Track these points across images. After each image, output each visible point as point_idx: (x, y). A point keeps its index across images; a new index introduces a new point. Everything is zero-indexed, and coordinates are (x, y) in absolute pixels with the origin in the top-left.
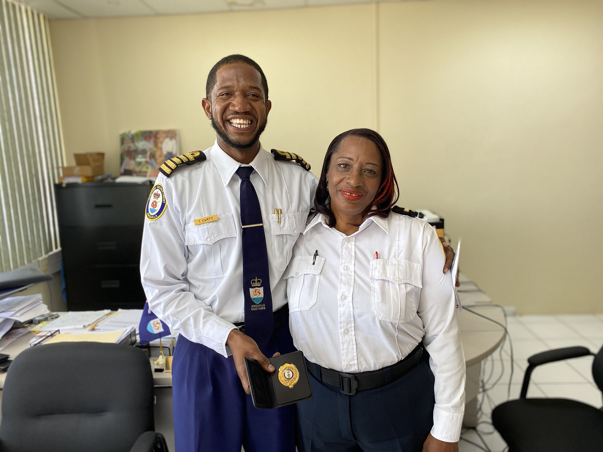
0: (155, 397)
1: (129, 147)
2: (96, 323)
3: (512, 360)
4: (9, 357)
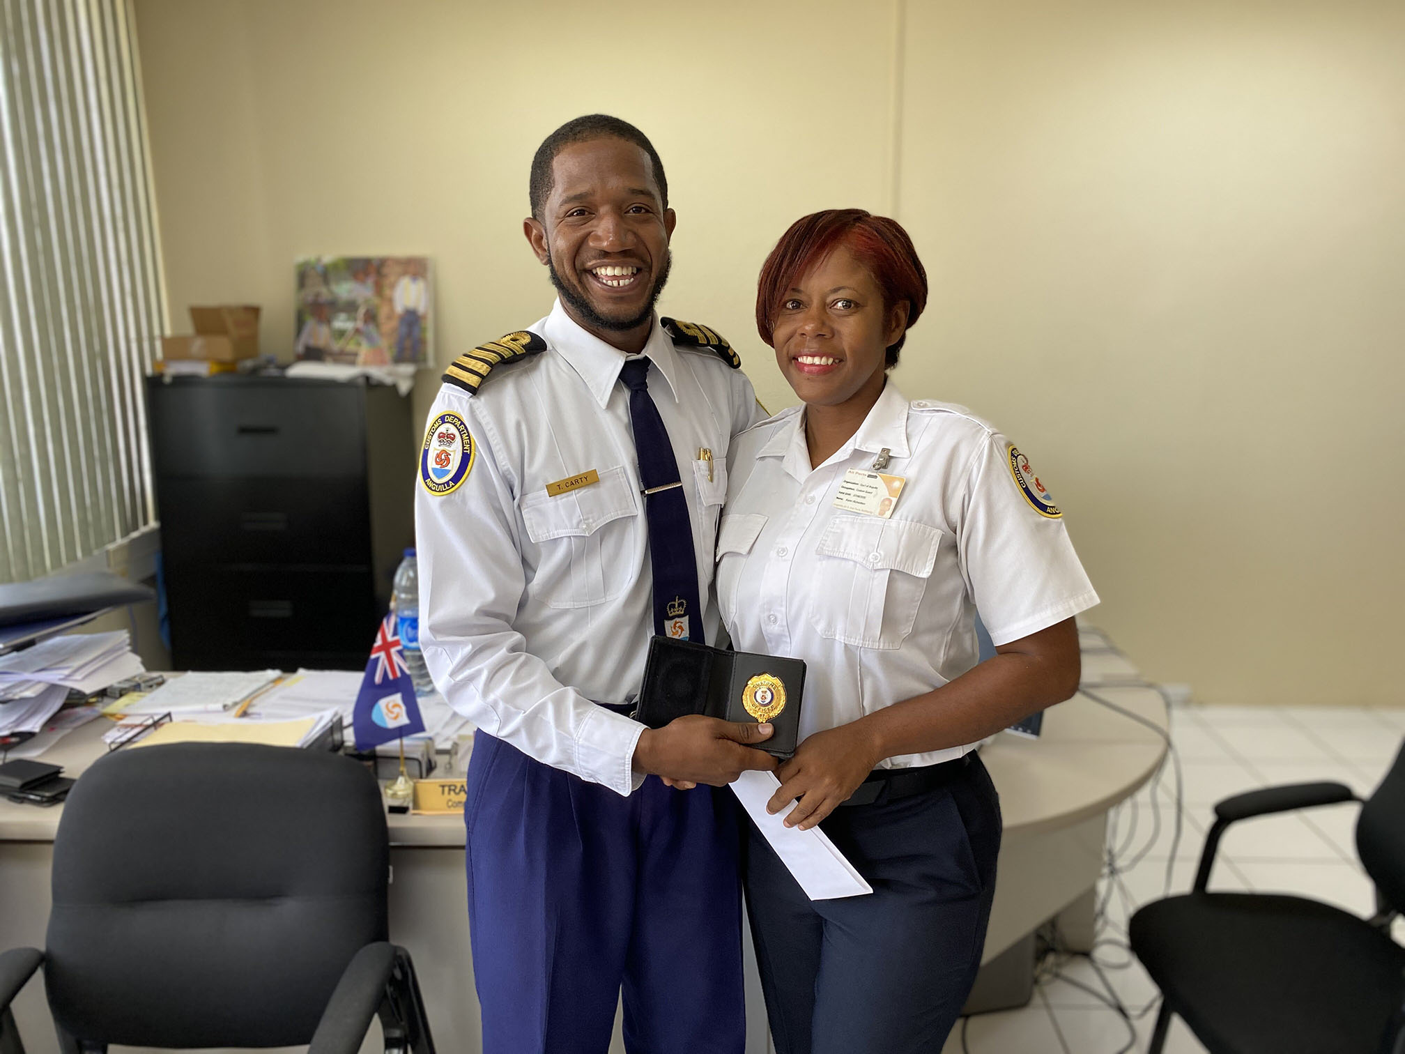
0: (391, 868)
2: (251, 701)
4: (62, 770)
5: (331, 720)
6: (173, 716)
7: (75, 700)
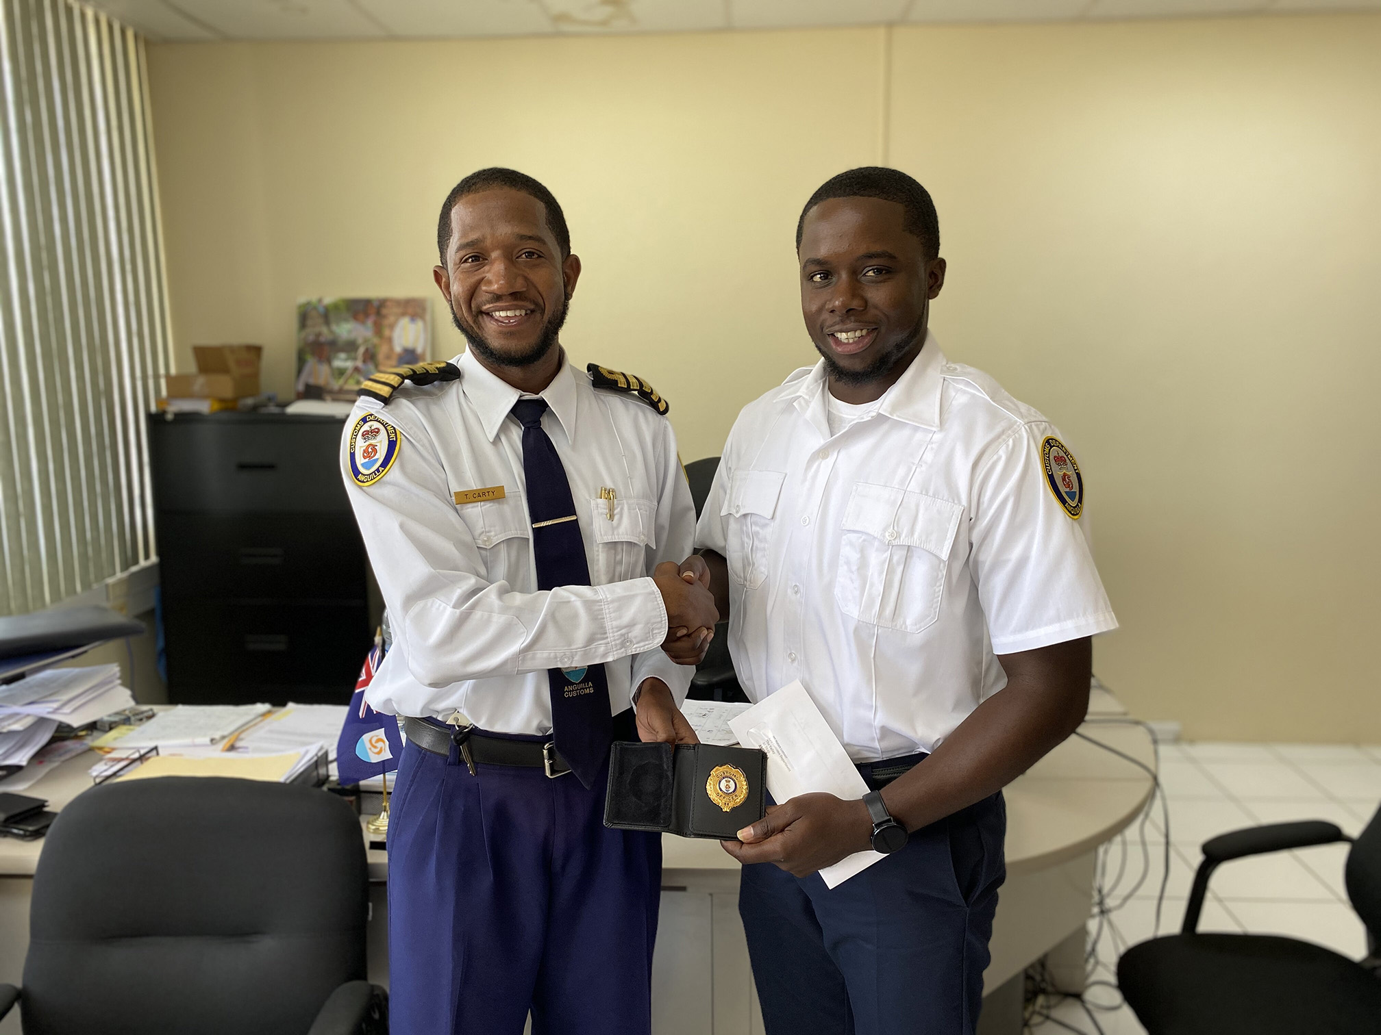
0: (370, 905)
1: (319, 335)
2: (239, 734)
3: (1167, 843)
4: (46, 804)
5: (316, 755)
6: (160, 750)
7: (64, 733)
